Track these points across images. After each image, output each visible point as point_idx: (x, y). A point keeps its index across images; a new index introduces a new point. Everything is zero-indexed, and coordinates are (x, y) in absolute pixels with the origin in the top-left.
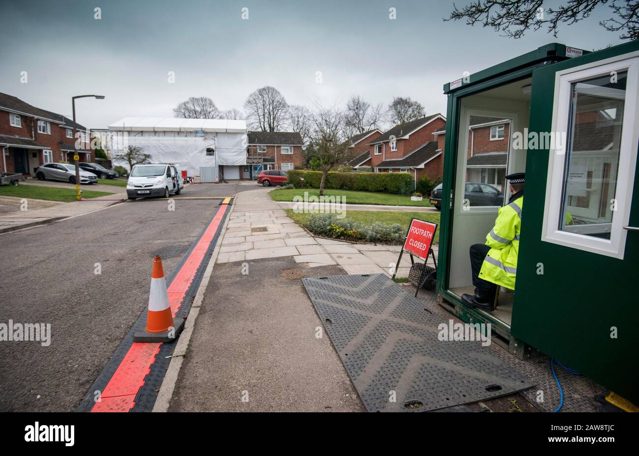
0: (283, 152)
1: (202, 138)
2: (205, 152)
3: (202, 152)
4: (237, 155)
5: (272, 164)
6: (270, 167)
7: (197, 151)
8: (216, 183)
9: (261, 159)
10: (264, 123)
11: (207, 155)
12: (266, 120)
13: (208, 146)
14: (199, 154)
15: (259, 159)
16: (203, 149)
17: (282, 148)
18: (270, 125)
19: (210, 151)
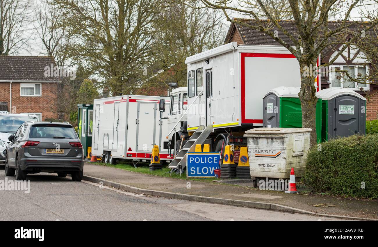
17: (22, 86)
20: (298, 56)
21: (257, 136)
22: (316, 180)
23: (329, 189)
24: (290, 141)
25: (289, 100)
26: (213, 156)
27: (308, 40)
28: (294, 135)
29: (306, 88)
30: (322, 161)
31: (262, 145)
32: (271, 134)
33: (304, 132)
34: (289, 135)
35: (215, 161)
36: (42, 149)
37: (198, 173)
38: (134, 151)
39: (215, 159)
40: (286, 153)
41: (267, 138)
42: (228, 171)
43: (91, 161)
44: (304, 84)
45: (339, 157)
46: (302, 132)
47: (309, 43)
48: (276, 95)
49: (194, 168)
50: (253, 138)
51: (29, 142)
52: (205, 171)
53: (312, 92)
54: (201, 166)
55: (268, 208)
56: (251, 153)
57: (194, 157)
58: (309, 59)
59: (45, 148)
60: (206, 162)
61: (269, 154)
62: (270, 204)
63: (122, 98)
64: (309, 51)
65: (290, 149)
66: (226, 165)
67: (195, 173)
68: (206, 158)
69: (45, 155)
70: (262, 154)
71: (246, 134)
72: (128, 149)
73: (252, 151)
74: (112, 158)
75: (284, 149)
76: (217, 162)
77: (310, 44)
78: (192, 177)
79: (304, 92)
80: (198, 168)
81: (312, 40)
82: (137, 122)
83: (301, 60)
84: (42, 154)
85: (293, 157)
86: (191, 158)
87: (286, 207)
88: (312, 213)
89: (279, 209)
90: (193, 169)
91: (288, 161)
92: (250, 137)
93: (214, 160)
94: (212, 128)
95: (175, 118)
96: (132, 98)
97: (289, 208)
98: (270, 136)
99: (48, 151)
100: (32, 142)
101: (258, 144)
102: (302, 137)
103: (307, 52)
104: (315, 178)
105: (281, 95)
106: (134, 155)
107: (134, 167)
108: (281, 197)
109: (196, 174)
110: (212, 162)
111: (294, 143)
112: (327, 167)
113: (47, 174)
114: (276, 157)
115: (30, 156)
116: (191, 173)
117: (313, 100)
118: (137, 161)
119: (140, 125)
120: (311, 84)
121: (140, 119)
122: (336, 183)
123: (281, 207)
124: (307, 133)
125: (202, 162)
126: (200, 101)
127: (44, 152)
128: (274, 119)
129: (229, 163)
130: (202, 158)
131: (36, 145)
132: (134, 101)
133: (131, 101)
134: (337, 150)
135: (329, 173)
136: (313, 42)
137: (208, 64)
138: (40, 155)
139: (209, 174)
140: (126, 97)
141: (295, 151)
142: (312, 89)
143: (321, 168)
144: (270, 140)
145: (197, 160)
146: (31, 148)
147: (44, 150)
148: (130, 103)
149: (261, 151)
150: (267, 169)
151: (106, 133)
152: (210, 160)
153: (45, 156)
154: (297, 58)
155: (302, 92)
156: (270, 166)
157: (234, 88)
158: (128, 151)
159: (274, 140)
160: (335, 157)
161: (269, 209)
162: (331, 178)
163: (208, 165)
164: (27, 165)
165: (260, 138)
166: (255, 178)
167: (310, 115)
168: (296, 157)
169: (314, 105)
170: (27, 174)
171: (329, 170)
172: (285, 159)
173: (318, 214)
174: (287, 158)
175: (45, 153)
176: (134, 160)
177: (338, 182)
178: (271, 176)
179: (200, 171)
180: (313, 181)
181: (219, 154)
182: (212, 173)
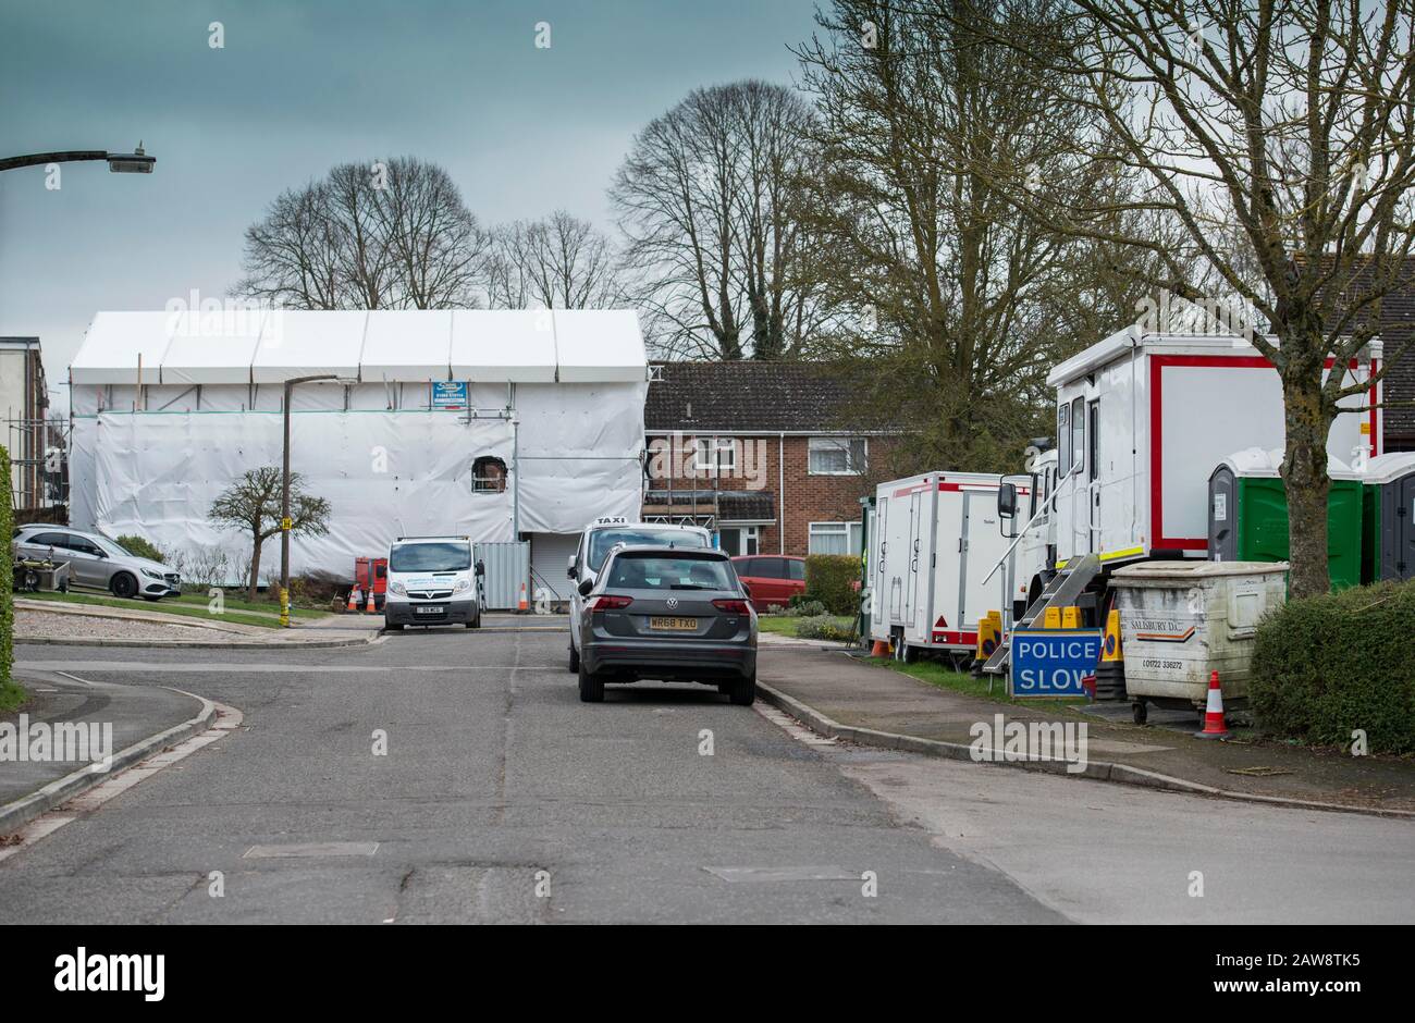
0: (816, 468)
1: (454, 417)
2: (468, 476)
3: (453, 474)
4: (601, 486)
5: (762, 528)
6: (751, 543)
7: (435, 473)
8: (518, 612)
9: (709, 501)
10: (724, 283)
11: (477, 486)
12: (736, 261)
13: (482, 448)
14: (443, 484)
15: (700, 502)
16: (459, 465)
17: (813, 445)
18: (756, 298)
19: (488, 472)
20: (1280, 363)
21: (1137, 584)
22: (1273, 704)
23: (1304, 729)
24: (1219, 597)
25: (1266, 484)
26: (1083, 640)
27: (1301, 321)
28: (1233, 582)
29: (1297, 452)
30: (1286, 651)
31: (1152, 608)
32: (1171, 578)
33: (1264, 574)
34: (1219, 581)
35: (1090, 653)
36: (640, 618)
37: (1042, 686)
38: (952, 627)
39: (1089, 647)
40: (1207, 630)
41: (1163, 590)
42: (1112, 682)
43: (873, 653)
44: (1293, 440)
45: (1327, 642)
46: (1259, 574)
47: (1305, 327)
48: (1232, 473)
49: (1032, 673)
50: (1130, 589)
51: (607, 599)
52: (1061, 679)
53: (1313, 462)
54: (1050, 666)
55: (1103, 776)
56: (1129, 632)
57: (1032, 641)
58: (1307, 371)
59: (648, 616)
60: (1063, 656)
61: (1167, 632)
62: (1109, 764)
63: (926, 481)
64: (1306, 352)
65: (1222, 620)
66: (1110, 662)
67: (1032, 685)
68: (1063, 645)
69: (647, 632)
70: (1153, 632)
71: (1113, 577)
72: (935, 621)
73: (1129, 626)
74: (909, 647)
75: (1203, 621)
76: (1093, 657)
77: (1308, 329)
78: (1023, 695)
79: (1292, 464)
80: (1041, 672)
81: (1319, 318)
82: (963, 547)
83: (1285, 374)
84: (640, 631)
85: (1230, 640)
86: (1022, 645)
87: (1147, 773)
88: (1210, 789)
89: (1130, 778)
90: (1027, 675)
91: (1214, 652)
92: (1123, 588)
93: (1087, 650)
94: (1099, 561)
95: (1037, 537)
96: (947, 481)
97: (1155, 775)
98: (1168, 584)
99: (654, 623)
100: (612, 599)
101: (1141, 606)
102: (1259, 587)
103: (1302, 353)
104: (1271, 698)
105: (1243, 473)
106: (953, 637)
107: (955, 671)
108: (1164, 748)
109: (1036, 689)
110: (1079, 655)
111: (1234, 603)
112: (1299, 668)
113: (659, 684)
114: (1184, 642)
115: (608, 636)
116: (1023, 685)
117: (1319, 484)
118: (965, 655)
119: (969, 555)
120: (1312, 441)
121: (970, 538)
122: (1319, 712)
123: (1135, 774)
124: (1276, 576)
125: (1052, 656)
126: (1074, 487)
127: (644, 625)
128: (1228, 537)
129: (1116, 659)
130: (1051, 645)
131: (624, 607)
132: (954, 488)
133: (945, 487)
134: (1322, 622)
135: (1304, 684)
136: (1321, 324)
137: (1093, 386)
138: (632, 633)
139: (1072, 688)
140: (932, 477)
141: (1235, 625)
142: (1313, 454)
143: (1283, 671)
144: (1169, 595)
145: (1039, 650)
146: (610, 615)
147: (644, 620)
148: (941, 493)
149: (1150, 626)
150: (1163, 673)
151: (897, 577)
152: (1075, 650)
153: (650, 637)
154: (1279, 369)
155: (1287, 465)
156: (1170, 665)
157: (1134, 452)
158: (937, 625)
159: (1179, 594)
160: (1318, 643)
161: (1107, 780)
162: (1308, 700)
163: (1070, 664)
164: (601, 659)
165: (1145, 589)
166: (1136, 699)
167: (1308, 525)
168: (1239, 643)
169: (1320, 498)
170: (606, 685)
171: (1302, 676)
172: (1206, 645)
173: (1227, 793)
174: (1212, 645)
175: (648, 628)
176: (952, 651)
177: (1325, 710)
178: (1172, 692)
179: (1048, 680)
180: (1266, 706)
181: (1099, 634)
182: (1079, 685)
